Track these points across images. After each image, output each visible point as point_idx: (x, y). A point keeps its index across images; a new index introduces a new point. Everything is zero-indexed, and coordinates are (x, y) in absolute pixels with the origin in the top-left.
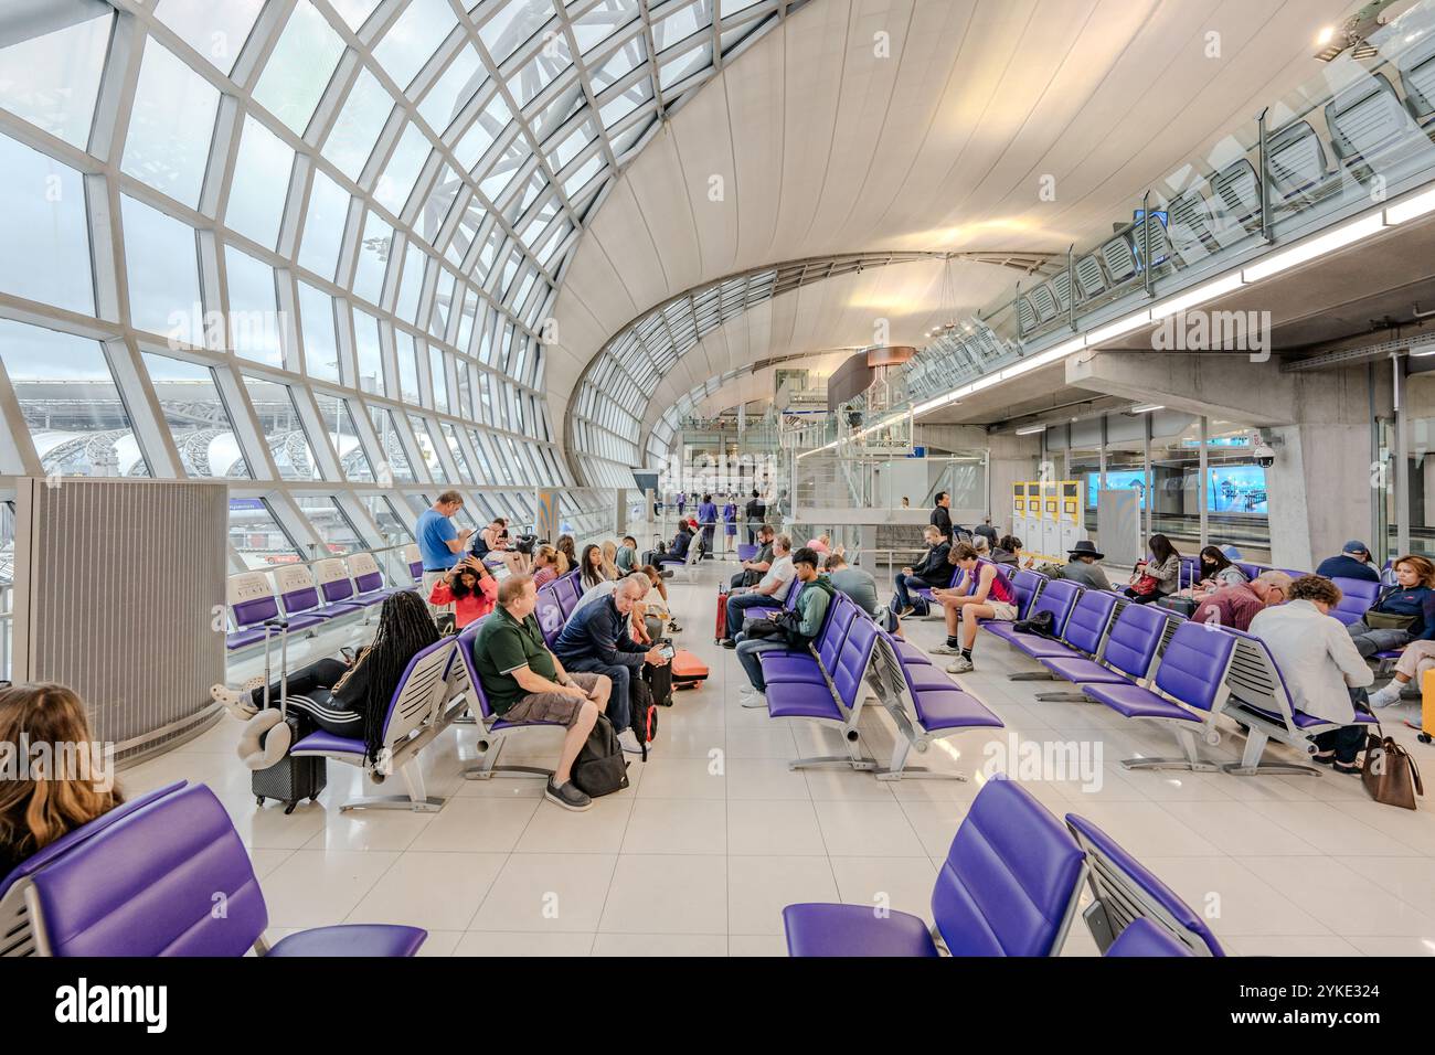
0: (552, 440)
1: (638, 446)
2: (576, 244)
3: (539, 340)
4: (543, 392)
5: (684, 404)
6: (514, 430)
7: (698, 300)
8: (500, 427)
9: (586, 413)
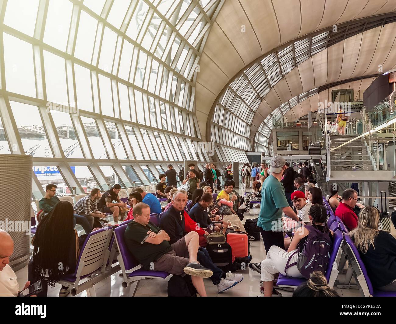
0: (199, 136)
1: (249, 139)
2: (209, 30)
3: (192, 84)
4: (194, 111)
5: (277, 114)
6: (179, 132)
7: (280, 53)
8: (171, 131)
9: (218, 121)
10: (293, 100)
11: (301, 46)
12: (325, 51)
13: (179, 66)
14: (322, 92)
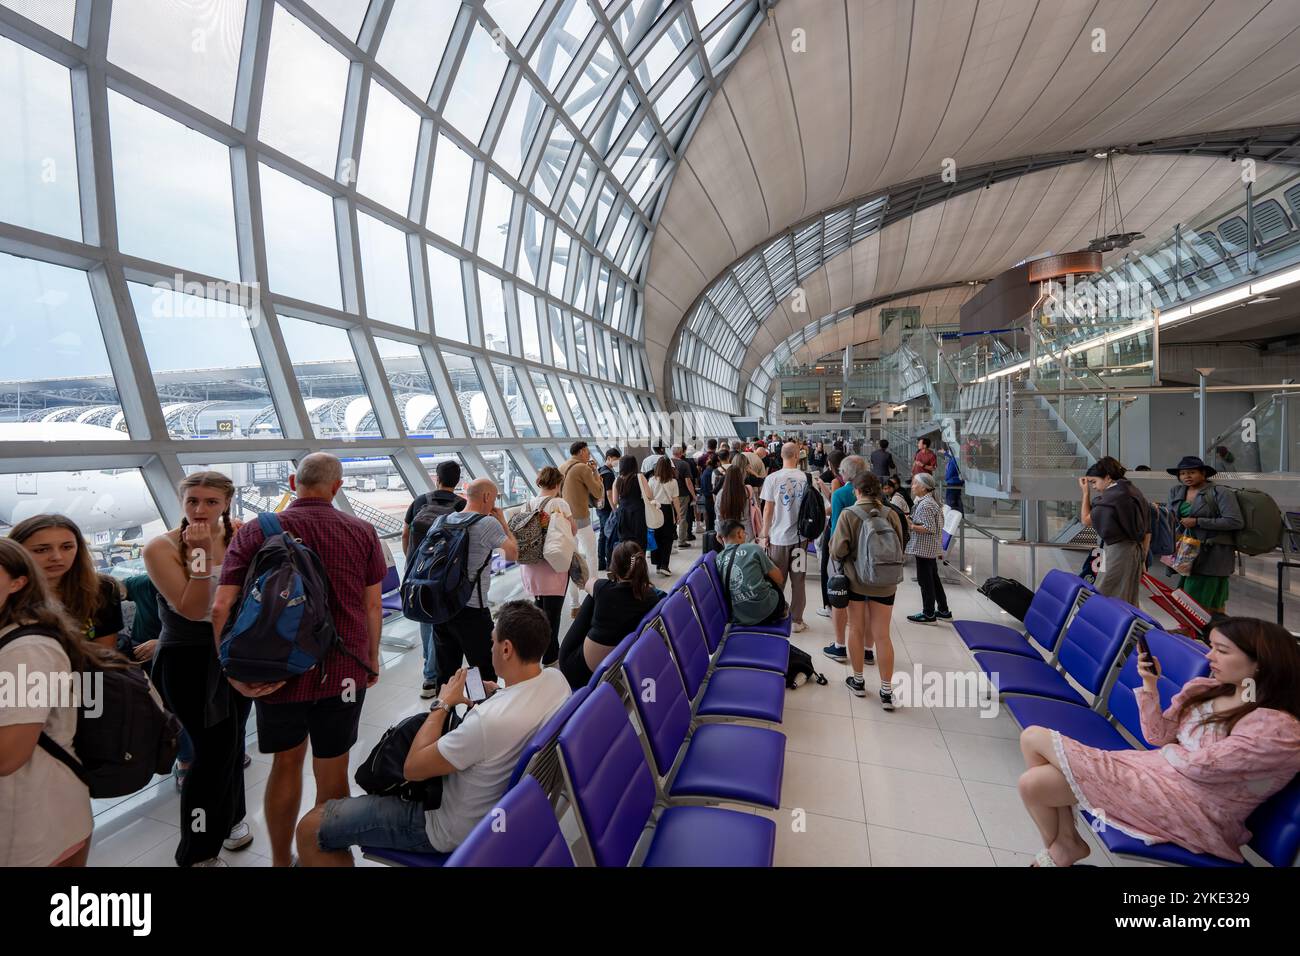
0: (651, 389)
1: (737, 395)
2: (671, 177)
3: (636, 286)
4: (642, 340)
5: (782, 351)
6: (612, 379)
7: (799, 238)
8: (597, 376)
9: (686, 361)
10: (811, 326)
11: (836, 222)
12: (876, 235)
13: (612, 248)
14: (860, 314)
